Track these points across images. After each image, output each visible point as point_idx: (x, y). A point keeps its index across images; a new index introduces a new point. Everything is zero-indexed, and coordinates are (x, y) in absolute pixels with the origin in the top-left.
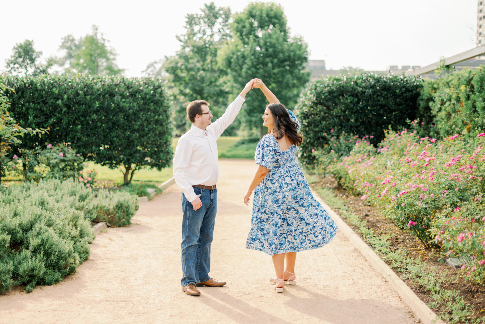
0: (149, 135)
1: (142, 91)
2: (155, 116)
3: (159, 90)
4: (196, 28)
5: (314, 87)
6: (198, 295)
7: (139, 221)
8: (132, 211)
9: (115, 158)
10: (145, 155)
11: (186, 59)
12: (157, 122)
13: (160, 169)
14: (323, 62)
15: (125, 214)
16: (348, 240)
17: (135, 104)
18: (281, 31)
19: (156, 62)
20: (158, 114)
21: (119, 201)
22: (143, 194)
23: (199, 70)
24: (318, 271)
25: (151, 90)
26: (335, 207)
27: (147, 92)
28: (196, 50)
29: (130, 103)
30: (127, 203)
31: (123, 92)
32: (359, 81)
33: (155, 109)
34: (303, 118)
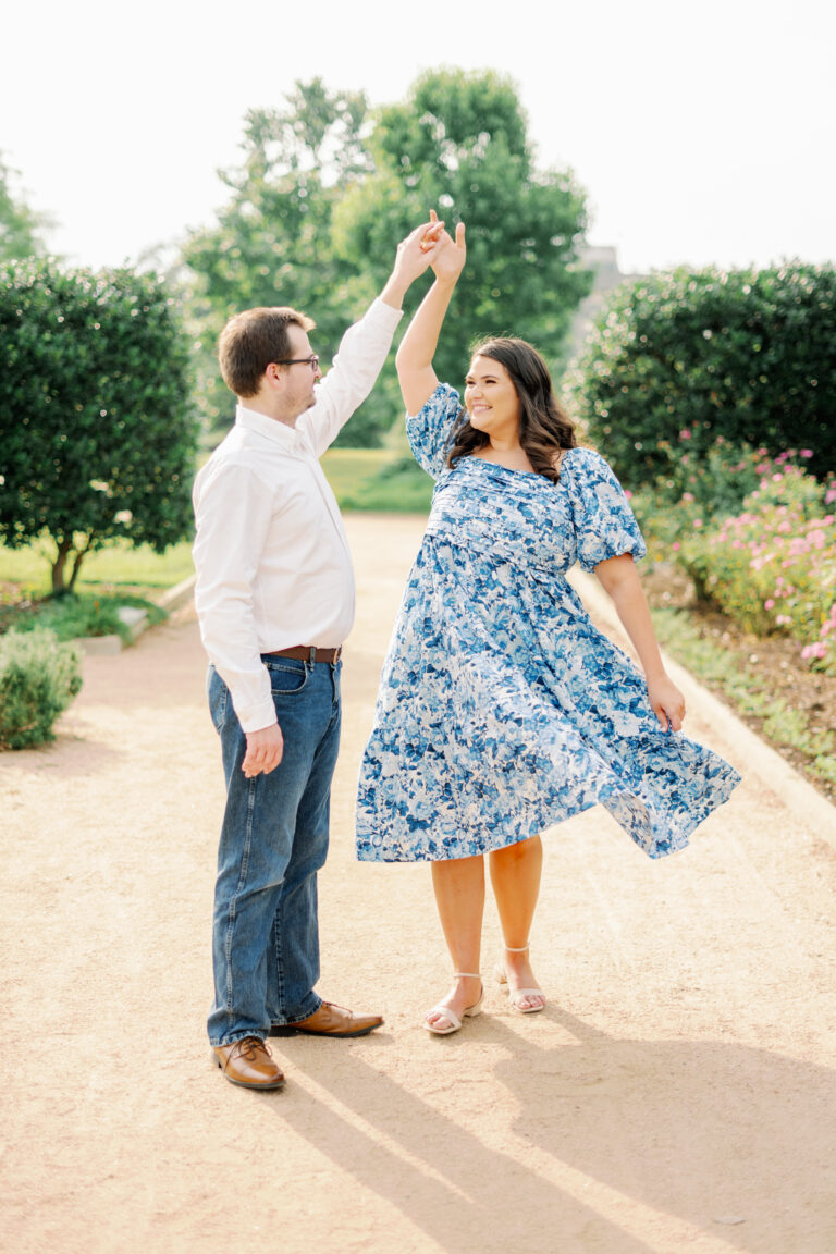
0: (127, 446)
1: (104, 309)
2: (145, 386)
3: (159, 308)
4: (272, 149)
5: (627, 300)
6: (274, 1086)
7: (84, 724)
8: (57, 695)
9: (23, 515)
10: (115, 505)
11: (245, 230)
12: (151, 405)
13: (160, 549)
14: (612, 250)
15: (34, 708)
16: (781, 805)
17: (82, 350)
18: (512, 152)
19: (161, 246)
20: (155, 380)
21: (14, 666)
22: (106, 628)
23: (278, 262)
24: (716, 949)
25: (132, 307)
26: (708, 674)
27: (119, 315)
28: (271, 205)
29: (67, 347)
30: (42, 670)
31: (46, 313)
32: (768, 284)
33: (145, 364)
34: (595, 397)
